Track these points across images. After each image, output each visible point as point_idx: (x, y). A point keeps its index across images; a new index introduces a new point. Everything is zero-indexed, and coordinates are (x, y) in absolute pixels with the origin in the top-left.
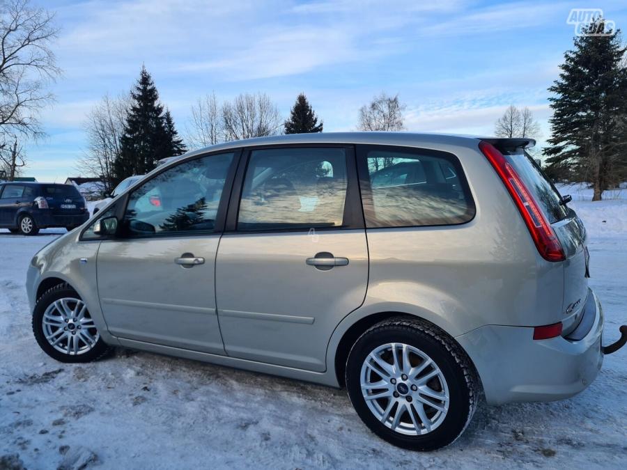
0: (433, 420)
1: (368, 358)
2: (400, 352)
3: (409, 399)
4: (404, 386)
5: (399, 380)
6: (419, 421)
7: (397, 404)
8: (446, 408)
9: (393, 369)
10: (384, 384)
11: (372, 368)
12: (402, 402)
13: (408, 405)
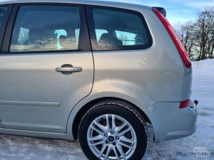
0: (127, 153)
1: (92, 123)
2: (110, 119)
3: (114, 144)
4: (112, 137)
5: (109, 134)
6: (119, 155)
7: (107, 147)
8: (135, 147)
9: (106, 128)
10: (100, 137)
11: (94, 128)
12: (111, 146)
13: (114, 147)
